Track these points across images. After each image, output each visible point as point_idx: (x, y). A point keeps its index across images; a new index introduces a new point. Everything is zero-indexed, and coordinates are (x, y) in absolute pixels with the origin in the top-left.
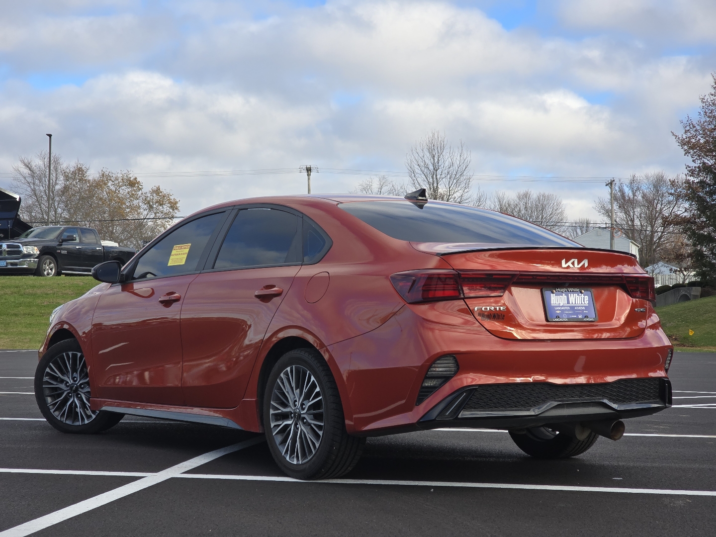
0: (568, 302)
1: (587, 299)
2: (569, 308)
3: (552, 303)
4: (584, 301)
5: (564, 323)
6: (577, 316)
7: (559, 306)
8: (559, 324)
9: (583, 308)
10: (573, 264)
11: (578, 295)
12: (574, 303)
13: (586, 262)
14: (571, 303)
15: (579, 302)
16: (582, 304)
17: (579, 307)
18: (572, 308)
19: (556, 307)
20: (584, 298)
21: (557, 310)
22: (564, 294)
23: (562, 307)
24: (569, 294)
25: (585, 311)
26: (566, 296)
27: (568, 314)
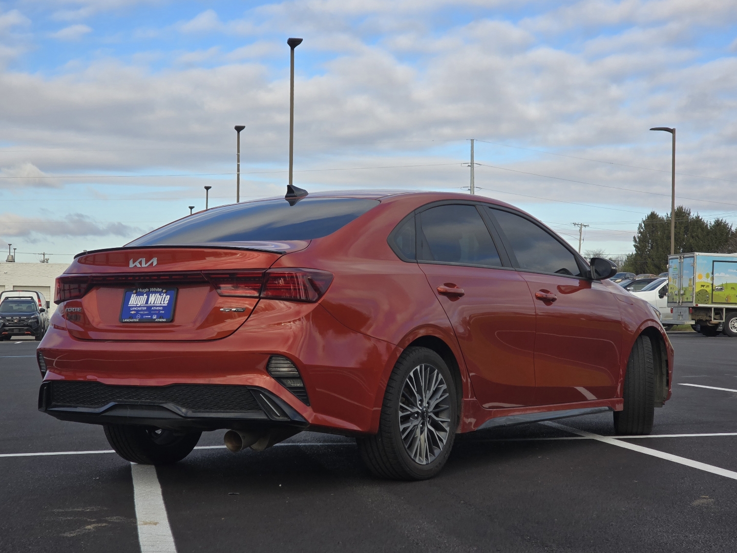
0: (147, 302)
1: (168, 299)
2: (145, 308)
3: (130, 303)
4: (164, 301)
5: (134, 325)
6: (152, 317)
7: (136, 307)
8: (129, 324)
9: (161, 308)
10: (140, 263)
11: (160, 295)
12: (152, 303)
13: (155, 261)
14: (149, 303)
15: (158, 303)
16: (161, 304)
18: (149, 309)
19: (132, 307)
20: (165, 298)
21: (133, 311)
22: (144, 295)
23: (138, 307)
24: (151, 294)
25: (161, 312)
26: (146, 296)
27: (142, 315)
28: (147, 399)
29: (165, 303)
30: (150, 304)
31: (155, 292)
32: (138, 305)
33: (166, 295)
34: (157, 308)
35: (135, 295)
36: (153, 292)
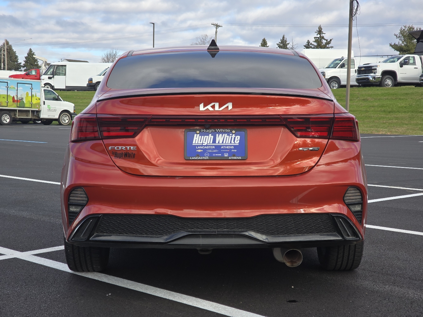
0: (214, 141)
1: (239, 139)
2: (213, 147)
3: (194, 142)
4: (234, 141)
5: (204, 162)
6: (222, 154)
7: (202, 146)
8: (199, 162)
9: (233, 147)
10: (213, 107)
11: (229, 135)
12: (221, 142)
13: (229, 105)
14: (217, 142)
15: (227, 142)
17: (226, 146)
18: (218, 147)
19: (198, 146)
20: (235, 138)
21: (199, 149)
22: (210, 135)
23: (205, 146)
24: (217, 135)
25: (233, 150)
26: (212, 137)
27: (211, 153)
28: (225, 228)
29: (236, 142)
30: (219, 143)
31: (222, 133)
32: (203, 144)
33: (236, 135)
34: (227, 147)
35: (198, 135)
36: (219, 133)
